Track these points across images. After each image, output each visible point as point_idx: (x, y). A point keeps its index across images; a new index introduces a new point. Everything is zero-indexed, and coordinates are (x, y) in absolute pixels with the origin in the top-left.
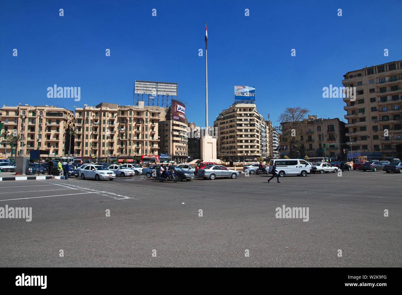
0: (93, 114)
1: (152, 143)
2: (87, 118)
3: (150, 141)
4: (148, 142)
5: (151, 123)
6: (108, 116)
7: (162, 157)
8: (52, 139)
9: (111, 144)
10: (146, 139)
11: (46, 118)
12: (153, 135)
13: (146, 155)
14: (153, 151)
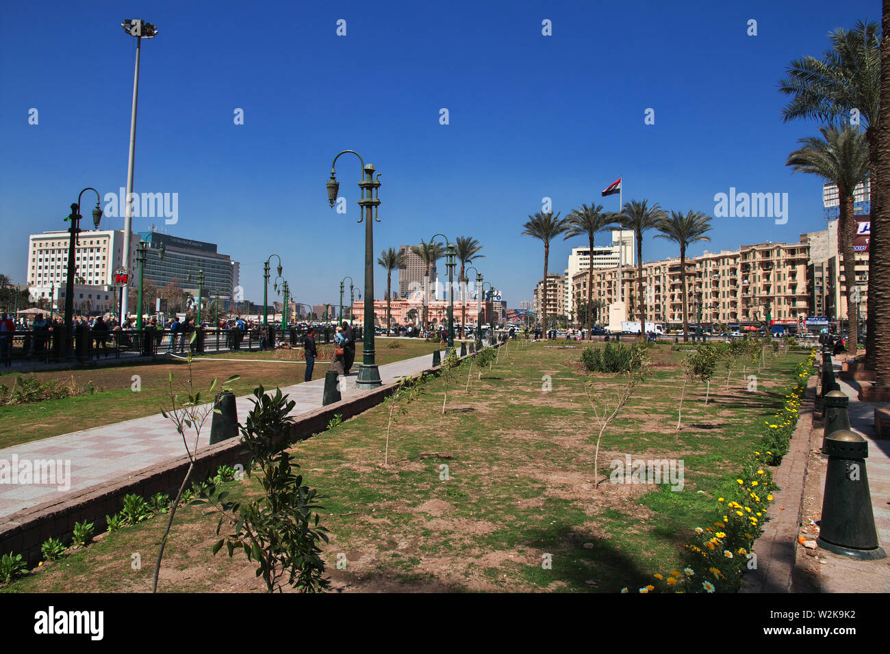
0: (714, 263)
1: (793, 299)
2: (706, 270)
3: (786, 297)
4: (783, 298)
5: (790, 266)
6: (728, 264)
7: (812, 323)
8: (677, 300)
9: (734, 304)
10: (779, 294)
11: (670, 275)
12: (793, 287)
13: (779, 320)
14: (794, 312)
